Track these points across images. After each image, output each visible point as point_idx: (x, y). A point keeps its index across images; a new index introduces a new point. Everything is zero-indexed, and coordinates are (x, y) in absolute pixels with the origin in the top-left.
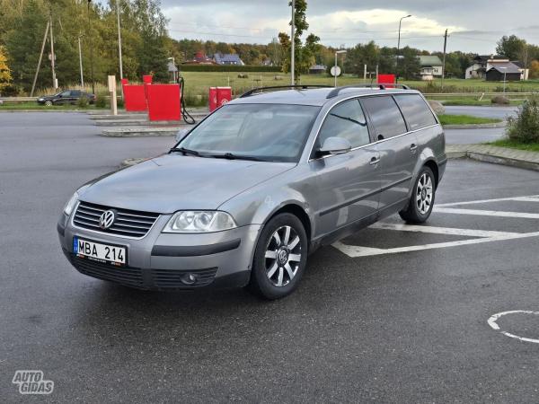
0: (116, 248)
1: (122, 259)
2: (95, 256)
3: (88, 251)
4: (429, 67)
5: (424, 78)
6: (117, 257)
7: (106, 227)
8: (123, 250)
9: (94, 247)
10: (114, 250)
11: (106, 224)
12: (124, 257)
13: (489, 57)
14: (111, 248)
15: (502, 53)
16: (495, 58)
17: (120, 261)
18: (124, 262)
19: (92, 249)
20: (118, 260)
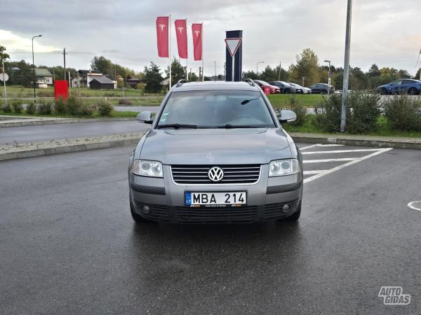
0: (236, 193)
1: (243, 201)
2: (213, 203)
3: (205, 200)
4: (42, 77)
5: (40, 86)
6: (237, 200)
7: (218, 180)
8: (244, 194)
9: (213, 196)
10: (234, 195)
11: (218, 177)
12: (245, 199)
13: (88, 72)
14: (231, 194)
15: (95, 69)
16: (92, 72)
17: (241, 203)
18: (244, 202)
19: (209, 199)
20: (238, 202)
